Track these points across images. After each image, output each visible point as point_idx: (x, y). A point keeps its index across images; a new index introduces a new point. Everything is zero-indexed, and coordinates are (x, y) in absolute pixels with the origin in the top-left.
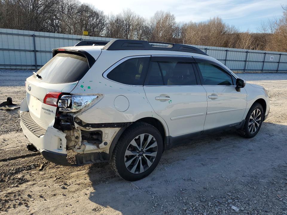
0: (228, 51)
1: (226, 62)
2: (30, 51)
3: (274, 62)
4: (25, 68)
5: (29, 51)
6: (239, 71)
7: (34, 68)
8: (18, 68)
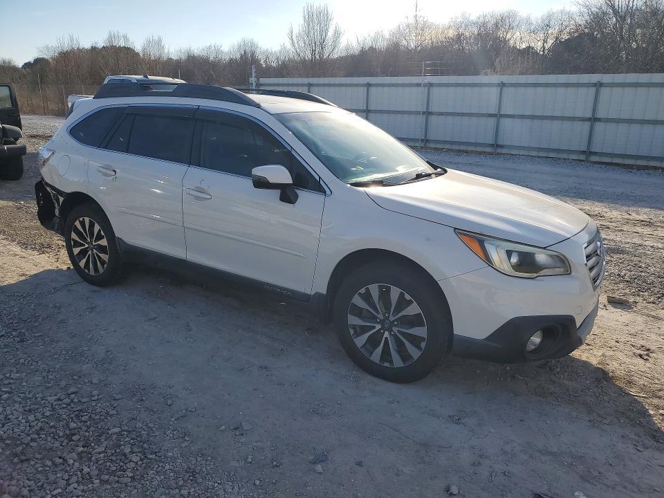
2: (583, 120)
4: (565, 156)
5: (580, 120)
7: (582, 157)
8: (561, 156)
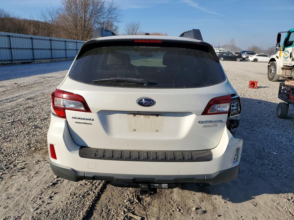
0: (33, 39)
1: (33, 51)
3: (73, 50)
6: (47, 60)
